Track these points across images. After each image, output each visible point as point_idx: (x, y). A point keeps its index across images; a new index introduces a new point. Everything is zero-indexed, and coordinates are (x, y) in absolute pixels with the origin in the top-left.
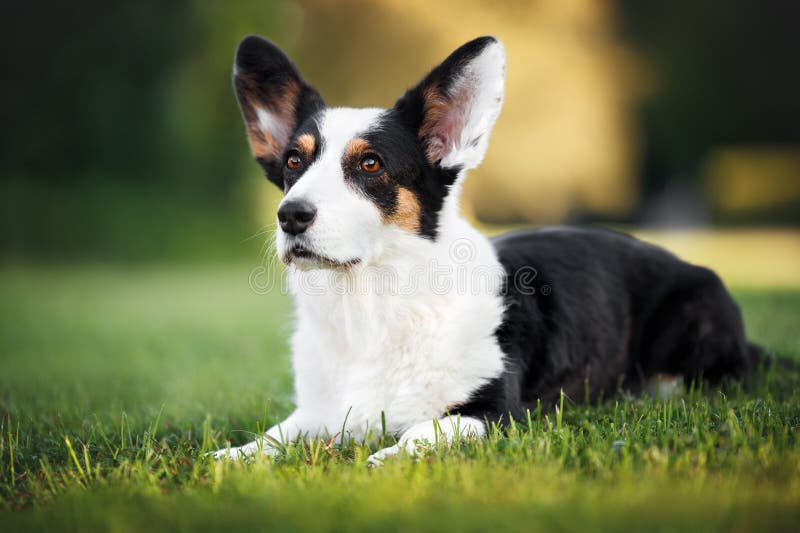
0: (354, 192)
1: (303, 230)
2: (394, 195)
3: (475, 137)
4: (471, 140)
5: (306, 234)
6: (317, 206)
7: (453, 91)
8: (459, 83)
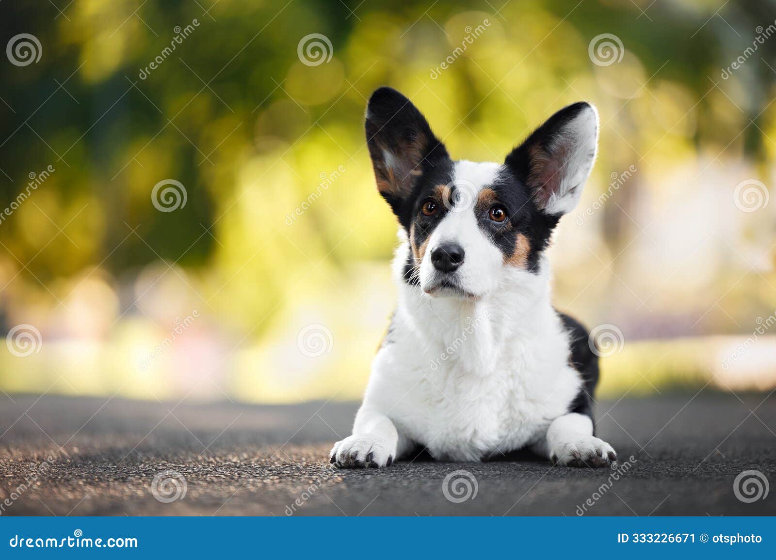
0: (486, 238)
1: (455, 268)
2: (514, 240)
3: (573, 186)
4: (569, 189)
5: (456, 272)
6: (465, 249)
7: (553, 147)
8: (559, 140)
